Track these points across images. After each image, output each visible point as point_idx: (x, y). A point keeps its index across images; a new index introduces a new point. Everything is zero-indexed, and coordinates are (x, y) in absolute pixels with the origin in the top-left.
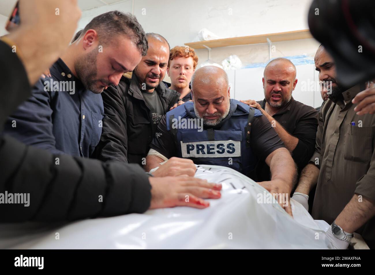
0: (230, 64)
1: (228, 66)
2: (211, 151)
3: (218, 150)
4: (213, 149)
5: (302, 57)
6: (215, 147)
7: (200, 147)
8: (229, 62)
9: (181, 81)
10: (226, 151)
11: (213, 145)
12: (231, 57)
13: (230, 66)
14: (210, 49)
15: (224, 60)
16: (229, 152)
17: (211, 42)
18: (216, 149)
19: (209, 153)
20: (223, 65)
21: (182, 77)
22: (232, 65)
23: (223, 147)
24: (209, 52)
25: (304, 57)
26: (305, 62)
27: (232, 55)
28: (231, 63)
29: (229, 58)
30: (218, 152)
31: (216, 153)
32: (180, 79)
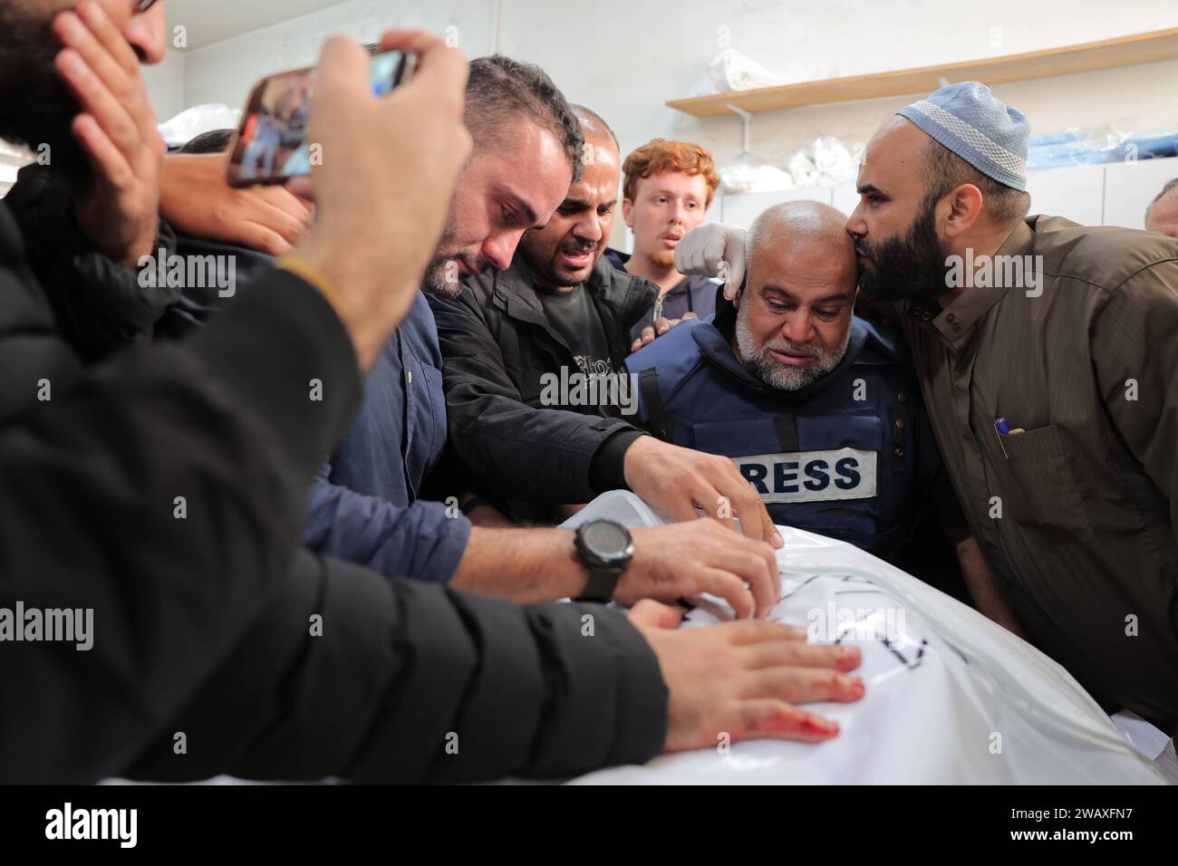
0: (816, 168)
1: (808, 174)
2: (787, 483)
3: (808, 479)
4: (794, 477)
5: (1063, 138)
6: (800, 471)
7: (753, 473)
8: (813, 161)
9: (671, 243)
10: (832, 481)
11: (795, 466)
12: (818, 143)
13: (815, 175)
14: (747, 116)
15: (794, 152)
16: (840, 484)
17: (752, 94)
18: (803, 478)
19: (779, 488)
20: (794, 174)
21: (675, 230)
22: (821, 171)
23: (823, 470)
24: (743, 124)
25: (1070, 138)
26: (1073, 158)
27: (822, 135)
28: (817, 164)
29: (810, 148)
30: (809, 485)
31: (802, 489)
32: (668, 238)
